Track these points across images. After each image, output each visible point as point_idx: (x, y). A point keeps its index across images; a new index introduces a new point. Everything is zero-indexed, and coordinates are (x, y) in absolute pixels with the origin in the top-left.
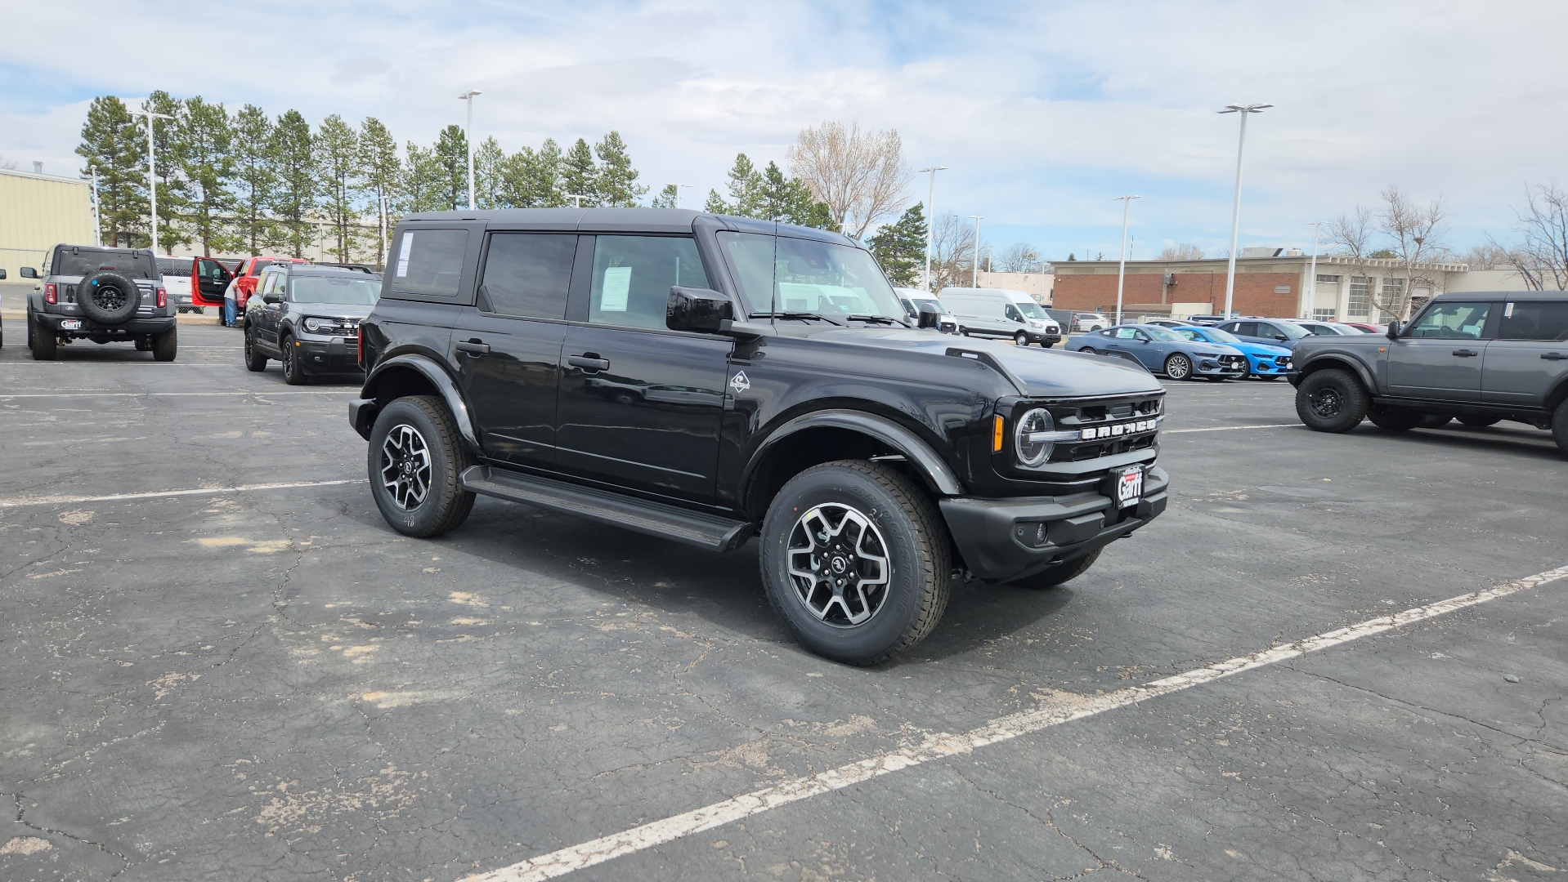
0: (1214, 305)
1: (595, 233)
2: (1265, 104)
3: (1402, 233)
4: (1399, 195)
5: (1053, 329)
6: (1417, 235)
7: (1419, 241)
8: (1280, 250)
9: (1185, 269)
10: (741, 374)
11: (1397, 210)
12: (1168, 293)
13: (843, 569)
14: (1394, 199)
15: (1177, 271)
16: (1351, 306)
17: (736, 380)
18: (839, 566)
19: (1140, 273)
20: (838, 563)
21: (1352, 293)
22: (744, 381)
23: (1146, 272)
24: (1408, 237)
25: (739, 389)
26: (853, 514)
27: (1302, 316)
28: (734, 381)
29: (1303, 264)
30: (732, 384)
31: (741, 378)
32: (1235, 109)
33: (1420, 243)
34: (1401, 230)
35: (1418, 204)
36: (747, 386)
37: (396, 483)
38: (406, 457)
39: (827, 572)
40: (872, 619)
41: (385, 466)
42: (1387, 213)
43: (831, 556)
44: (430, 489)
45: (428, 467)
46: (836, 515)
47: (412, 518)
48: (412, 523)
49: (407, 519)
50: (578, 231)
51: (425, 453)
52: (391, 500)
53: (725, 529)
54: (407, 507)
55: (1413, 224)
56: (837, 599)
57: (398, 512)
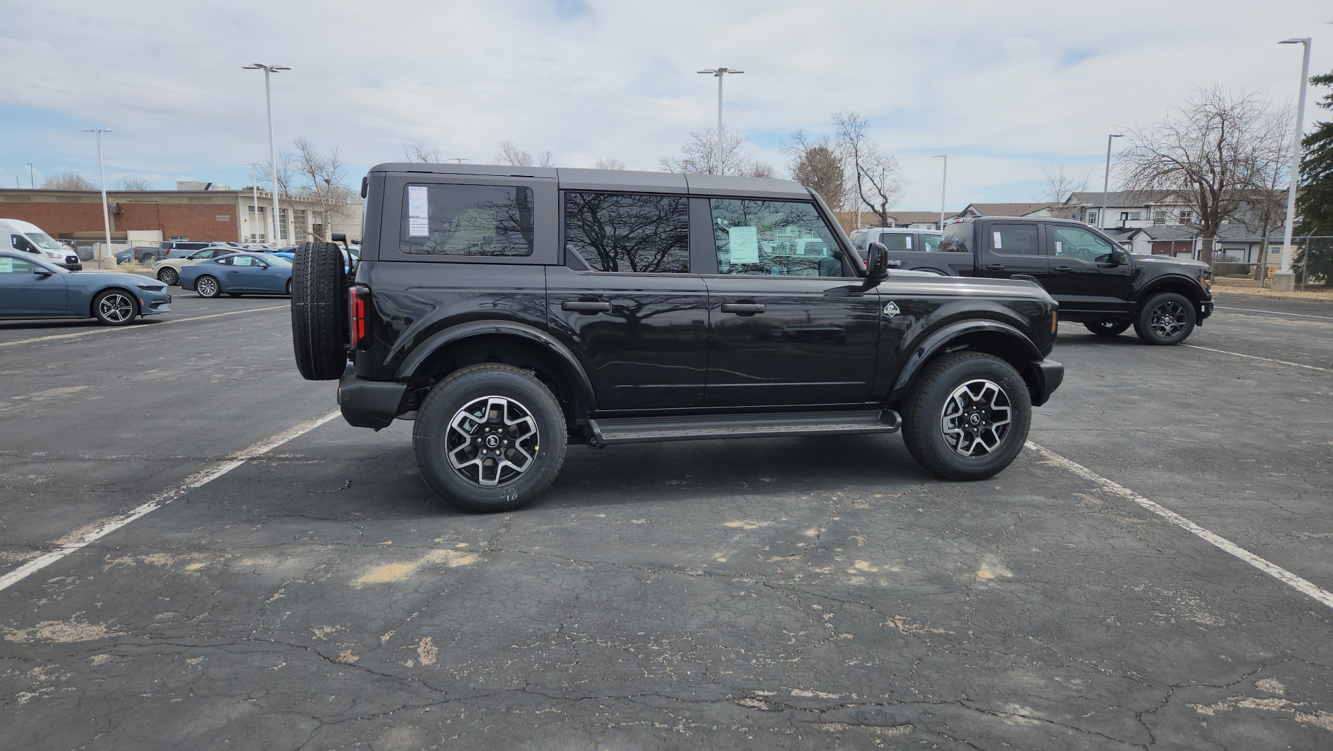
0: (163, 232)
1: (708, 197)
2: (284, 67)
3: (314, 177)
4: (308, 145)
5: (73, 259)
6: (326, 178)
7: (327, 181)
8: (209, 185)
9: (129, 199)
10: (892, 304)
11: (307, 157)
12: (115, 221)
13: (978, 421)
14: (304, 148)
15: (122, 201)
17: (889, 309)
18: (976, 420)
19: (82, 202)
20: (975, 418)
22: (895, 309)
23: (89, 201)
24: (319, 179)
25: (892, 314)
26: (989, 385)
27: (243, 241)
28: (887, 309)
29: (237, 197)
30: (885, 312)
31: (892, 307)
32: (260, 66)
33: (328, 184)
34: (313, 173)
35: (323, 153)
36: (898, 312)
37: (478, 461)
38: (490, 431)
39: (967, 425)
40: (1000, 447)
41: (455, 447)
42: (300, 159)
43: (970, 415)
44: (539, 456)
45: (536, 434)
46: (976, 388)
47: (512, 491)
48: (514, 496)
49: (503, 494)
50: (688, 194)
51: (530, 420)
52: (466, 481)
53: (874, 418)
54: (500, 482)
55: (321, 169)
56: (978, 440)
57: (484, 490)
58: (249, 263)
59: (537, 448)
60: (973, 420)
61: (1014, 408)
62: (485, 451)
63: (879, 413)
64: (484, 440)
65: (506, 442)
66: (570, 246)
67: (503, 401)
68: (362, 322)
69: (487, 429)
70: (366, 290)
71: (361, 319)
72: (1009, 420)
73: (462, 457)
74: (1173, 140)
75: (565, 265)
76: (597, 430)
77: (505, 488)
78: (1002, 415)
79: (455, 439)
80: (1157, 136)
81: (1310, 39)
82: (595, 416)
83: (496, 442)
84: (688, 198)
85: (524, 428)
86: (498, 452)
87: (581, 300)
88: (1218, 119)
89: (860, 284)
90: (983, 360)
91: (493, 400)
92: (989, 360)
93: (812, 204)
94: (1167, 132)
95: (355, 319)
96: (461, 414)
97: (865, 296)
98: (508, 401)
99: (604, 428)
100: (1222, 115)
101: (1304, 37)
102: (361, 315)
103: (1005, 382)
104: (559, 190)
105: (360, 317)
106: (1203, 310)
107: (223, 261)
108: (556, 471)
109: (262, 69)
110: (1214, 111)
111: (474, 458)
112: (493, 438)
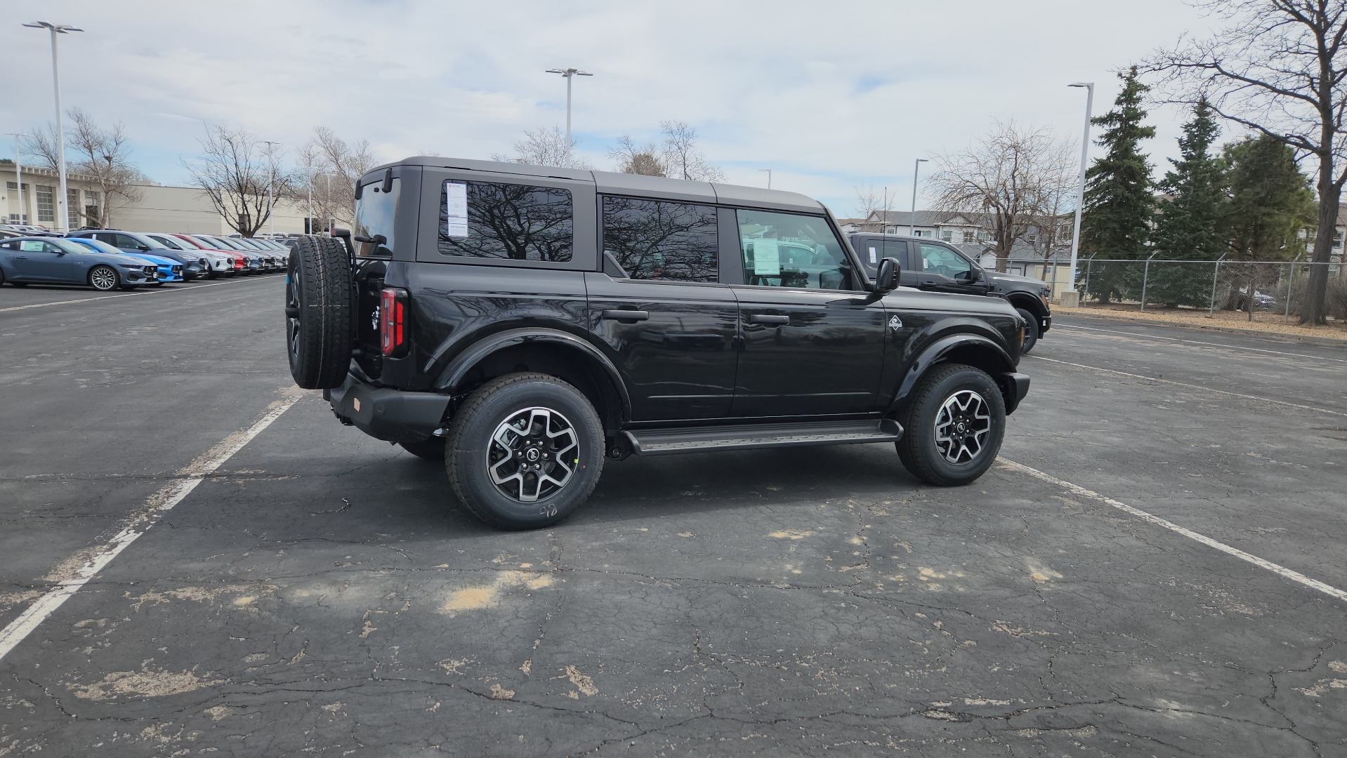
1: (735, 208)
2: (75, 28)
3: (91, 153)
4: (84, 117)
6: (107, 154)
7: (108, 158)
10: (895, 318)
11: (84, 130)
13: (964, 430)
14: (79, 119)
16: (40, 212)
17: (892, 322)
18: (962, 429)
20: (962, 427)
21: (39, 200)
22: (898, 322)
24: (97, 155)
25: (896, 327)
26: (974, 395)
28: (890, 323)
30: (890, 325)
31: (896, 320)
32: (45, 25)
33: (110, 161)
34: (90, 148)
35: (102, 127)
36: (901, 325)
37: (519, 476)
38: (531, 444)
39: (954, 434)
40: (981, 453)
41: (497, 461)
42: (74, 131)
43: (957, 423)
44: (578, 469)
45: (576, 446)
46: (963, 398)
47: (552, 506)
48: (554, 512)
49: (543, 510)
50: (717, 204)
51: (570, 431)
52: (506, 497)
53: (874, 428)
54: (540, 497)
55: (100, 144)
56: (964, 447)
57: (524, 506)
58: (41, 249)
59: (576, 461)
60: (959, 429)
61: (992, 417)
62: (525, 465)
63: (879, 422)
64: (524, 453)
65: (546, 455)
66: (606, 252)
67: (545, 412)
68: (400, 328)
69: (528, 442)
70: (404, 292)
71: (399, 324)
72: (988, 429)
73: (502, 472)
74: (974, 168)
75: (603, 272)
76: (635, 442)
77: (545, 504)
78: (982, 424)
79: (497, 452)
80: (962, 163)
81: (1093, 84)
82: (631, 428)
83: (536, 455)
84: (716, 208)
85: (565, 440)
86: (538, 466)
87: (620, 308)
88: (1012, 151)
89: (863, 297)
90: (969, 372)
91: (537, 411)
92: (974, 372)
93: (825, 219)
94: (969, 160)
95: (392, 324)
96: (504, 427)
97: (867, 310)
98: (551, 413)
99: (640, 439)
100: (1016, 147)
101: (1088, 82)
102: (400, 320)
103: (987, 393)
104: (597, 193)
105: (398, 322)
106: (1044, 325)
107: (8, 246)
108: (594, 484)
109: (47, 29)
110: (1009, 143)
111: (514, 472)
112: (534, 451)
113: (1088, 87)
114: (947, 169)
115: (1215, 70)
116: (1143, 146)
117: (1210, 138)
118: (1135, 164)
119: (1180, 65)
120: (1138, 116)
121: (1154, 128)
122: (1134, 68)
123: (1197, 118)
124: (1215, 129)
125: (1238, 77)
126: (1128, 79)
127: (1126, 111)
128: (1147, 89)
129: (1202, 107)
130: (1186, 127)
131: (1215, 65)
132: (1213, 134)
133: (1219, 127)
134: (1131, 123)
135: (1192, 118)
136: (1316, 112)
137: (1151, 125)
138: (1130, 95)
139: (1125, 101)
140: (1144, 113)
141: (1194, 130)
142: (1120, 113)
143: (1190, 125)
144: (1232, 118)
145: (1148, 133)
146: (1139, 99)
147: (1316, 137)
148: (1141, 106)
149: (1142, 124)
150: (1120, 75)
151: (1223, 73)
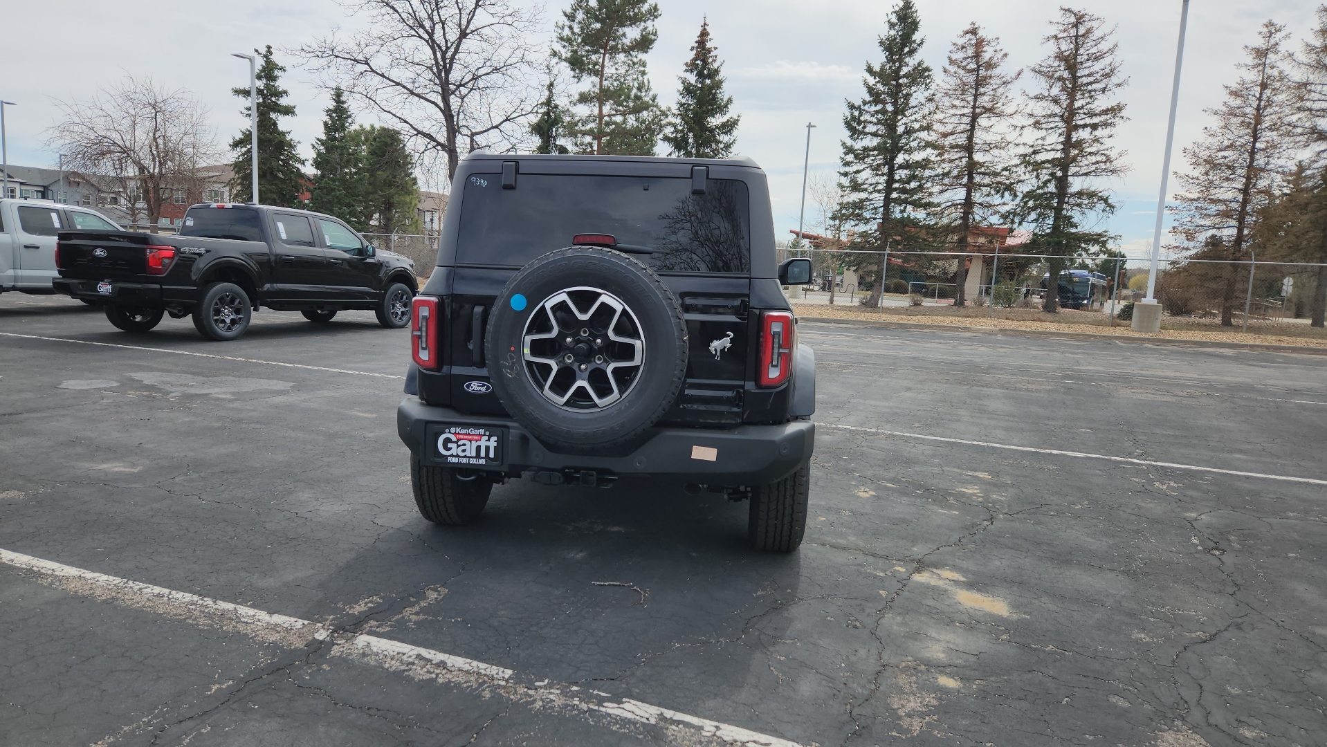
88: (150, 110)
94: (98, 111)
100: (155, 107)
113: (250, 59)
114: (77, 120)
115: (366, 67)
116: (283, 123)
117: (347, 124)
118: (280, 138)
119: (337, 57)
120: (280, 94)
121: (294, 107)
122: (269, 47)
123: (335, 104)
124: (349, 116)
125: (382, 75)
126: (265, 56)
127: (267, 85)
128: (282, 69)
129: (338, 95)
130: (327, 111)
131: (367, 63)
132: (349, 120)
133: (353, 116)
134: (273, 99)
135: (331, 104)
136: (441, 117)
137: (292, 105)
138: (269, 71)
139: (265, 77)
140: (285, 92)
141: (334, 115)
142: (262, 88)
143: (330, 110)
144: (389, 112)
145: (288, 111)
146: (276, 77)
147: (442, 137)
148: (281, 84)
149: (283, 101)
150: (257, 51)
151: (373, 71)
